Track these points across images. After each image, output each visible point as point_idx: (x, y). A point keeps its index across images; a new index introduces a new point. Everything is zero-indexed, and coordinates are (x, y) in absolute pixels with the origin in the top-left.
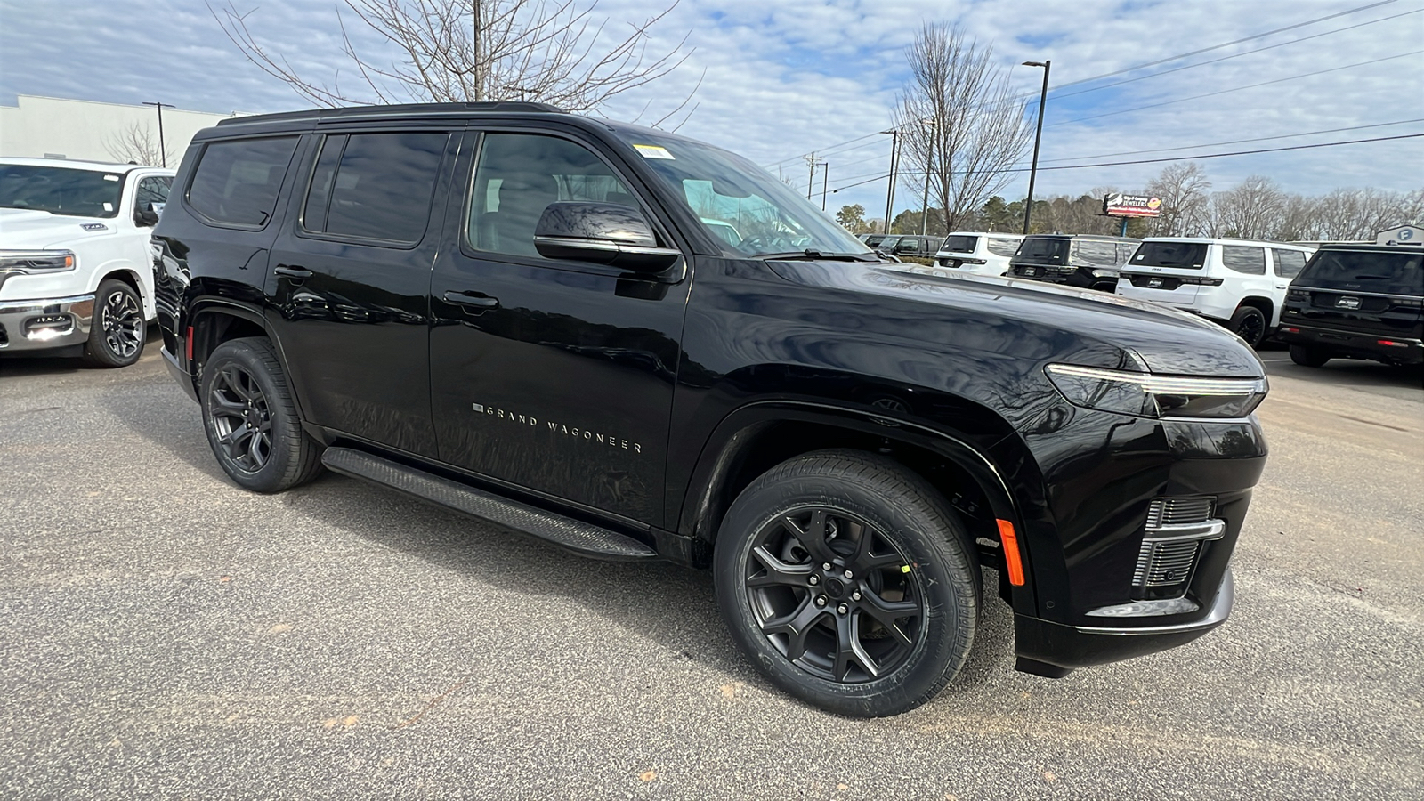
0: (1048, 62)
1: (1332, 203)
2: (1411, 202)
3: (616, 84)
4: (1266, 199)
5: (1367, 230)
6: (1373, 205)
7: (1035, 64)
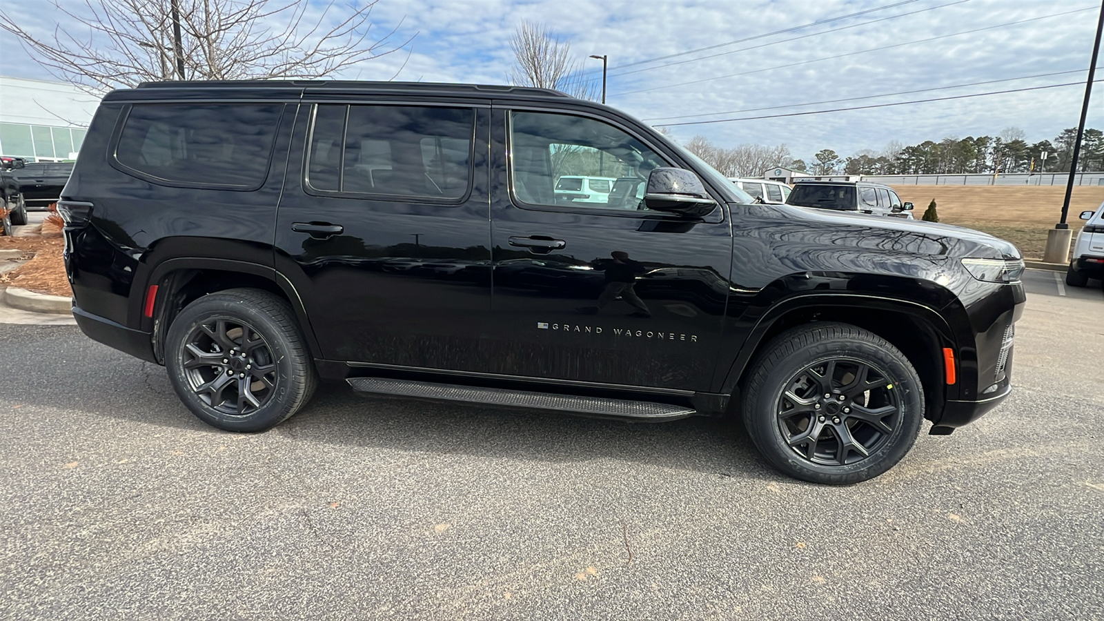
0: (605, 56)
1: (739, 153)
2: (776, 152)
3: (347, 56)
4: (705, 151)
5: (758, 170)
6: (759, 155)
7: (597, 57)
